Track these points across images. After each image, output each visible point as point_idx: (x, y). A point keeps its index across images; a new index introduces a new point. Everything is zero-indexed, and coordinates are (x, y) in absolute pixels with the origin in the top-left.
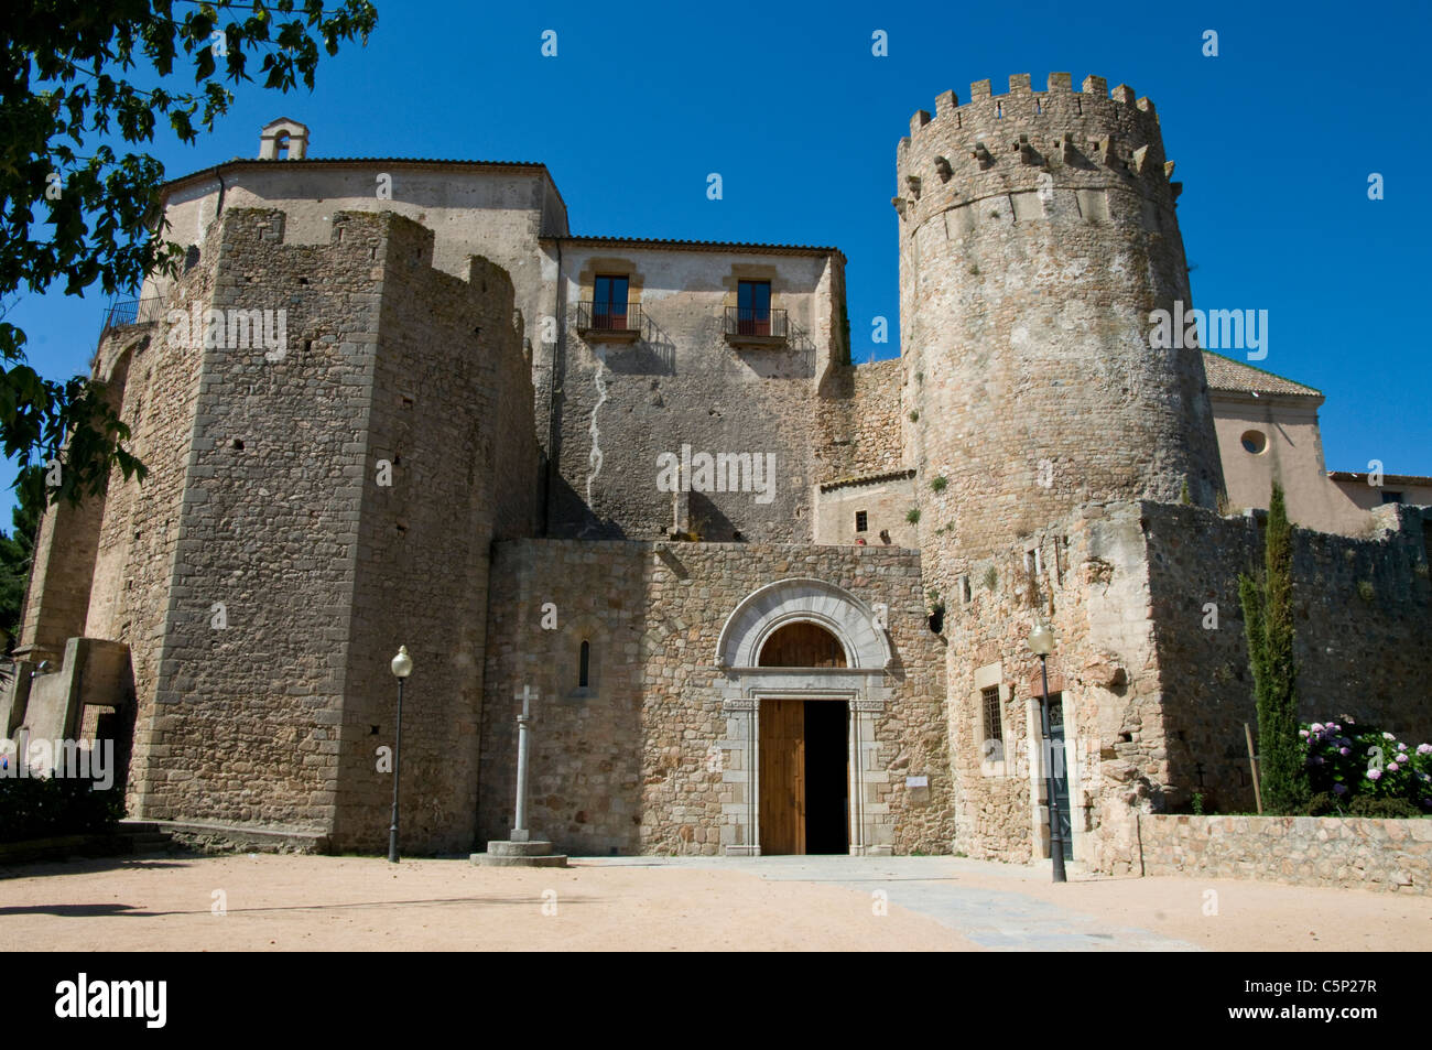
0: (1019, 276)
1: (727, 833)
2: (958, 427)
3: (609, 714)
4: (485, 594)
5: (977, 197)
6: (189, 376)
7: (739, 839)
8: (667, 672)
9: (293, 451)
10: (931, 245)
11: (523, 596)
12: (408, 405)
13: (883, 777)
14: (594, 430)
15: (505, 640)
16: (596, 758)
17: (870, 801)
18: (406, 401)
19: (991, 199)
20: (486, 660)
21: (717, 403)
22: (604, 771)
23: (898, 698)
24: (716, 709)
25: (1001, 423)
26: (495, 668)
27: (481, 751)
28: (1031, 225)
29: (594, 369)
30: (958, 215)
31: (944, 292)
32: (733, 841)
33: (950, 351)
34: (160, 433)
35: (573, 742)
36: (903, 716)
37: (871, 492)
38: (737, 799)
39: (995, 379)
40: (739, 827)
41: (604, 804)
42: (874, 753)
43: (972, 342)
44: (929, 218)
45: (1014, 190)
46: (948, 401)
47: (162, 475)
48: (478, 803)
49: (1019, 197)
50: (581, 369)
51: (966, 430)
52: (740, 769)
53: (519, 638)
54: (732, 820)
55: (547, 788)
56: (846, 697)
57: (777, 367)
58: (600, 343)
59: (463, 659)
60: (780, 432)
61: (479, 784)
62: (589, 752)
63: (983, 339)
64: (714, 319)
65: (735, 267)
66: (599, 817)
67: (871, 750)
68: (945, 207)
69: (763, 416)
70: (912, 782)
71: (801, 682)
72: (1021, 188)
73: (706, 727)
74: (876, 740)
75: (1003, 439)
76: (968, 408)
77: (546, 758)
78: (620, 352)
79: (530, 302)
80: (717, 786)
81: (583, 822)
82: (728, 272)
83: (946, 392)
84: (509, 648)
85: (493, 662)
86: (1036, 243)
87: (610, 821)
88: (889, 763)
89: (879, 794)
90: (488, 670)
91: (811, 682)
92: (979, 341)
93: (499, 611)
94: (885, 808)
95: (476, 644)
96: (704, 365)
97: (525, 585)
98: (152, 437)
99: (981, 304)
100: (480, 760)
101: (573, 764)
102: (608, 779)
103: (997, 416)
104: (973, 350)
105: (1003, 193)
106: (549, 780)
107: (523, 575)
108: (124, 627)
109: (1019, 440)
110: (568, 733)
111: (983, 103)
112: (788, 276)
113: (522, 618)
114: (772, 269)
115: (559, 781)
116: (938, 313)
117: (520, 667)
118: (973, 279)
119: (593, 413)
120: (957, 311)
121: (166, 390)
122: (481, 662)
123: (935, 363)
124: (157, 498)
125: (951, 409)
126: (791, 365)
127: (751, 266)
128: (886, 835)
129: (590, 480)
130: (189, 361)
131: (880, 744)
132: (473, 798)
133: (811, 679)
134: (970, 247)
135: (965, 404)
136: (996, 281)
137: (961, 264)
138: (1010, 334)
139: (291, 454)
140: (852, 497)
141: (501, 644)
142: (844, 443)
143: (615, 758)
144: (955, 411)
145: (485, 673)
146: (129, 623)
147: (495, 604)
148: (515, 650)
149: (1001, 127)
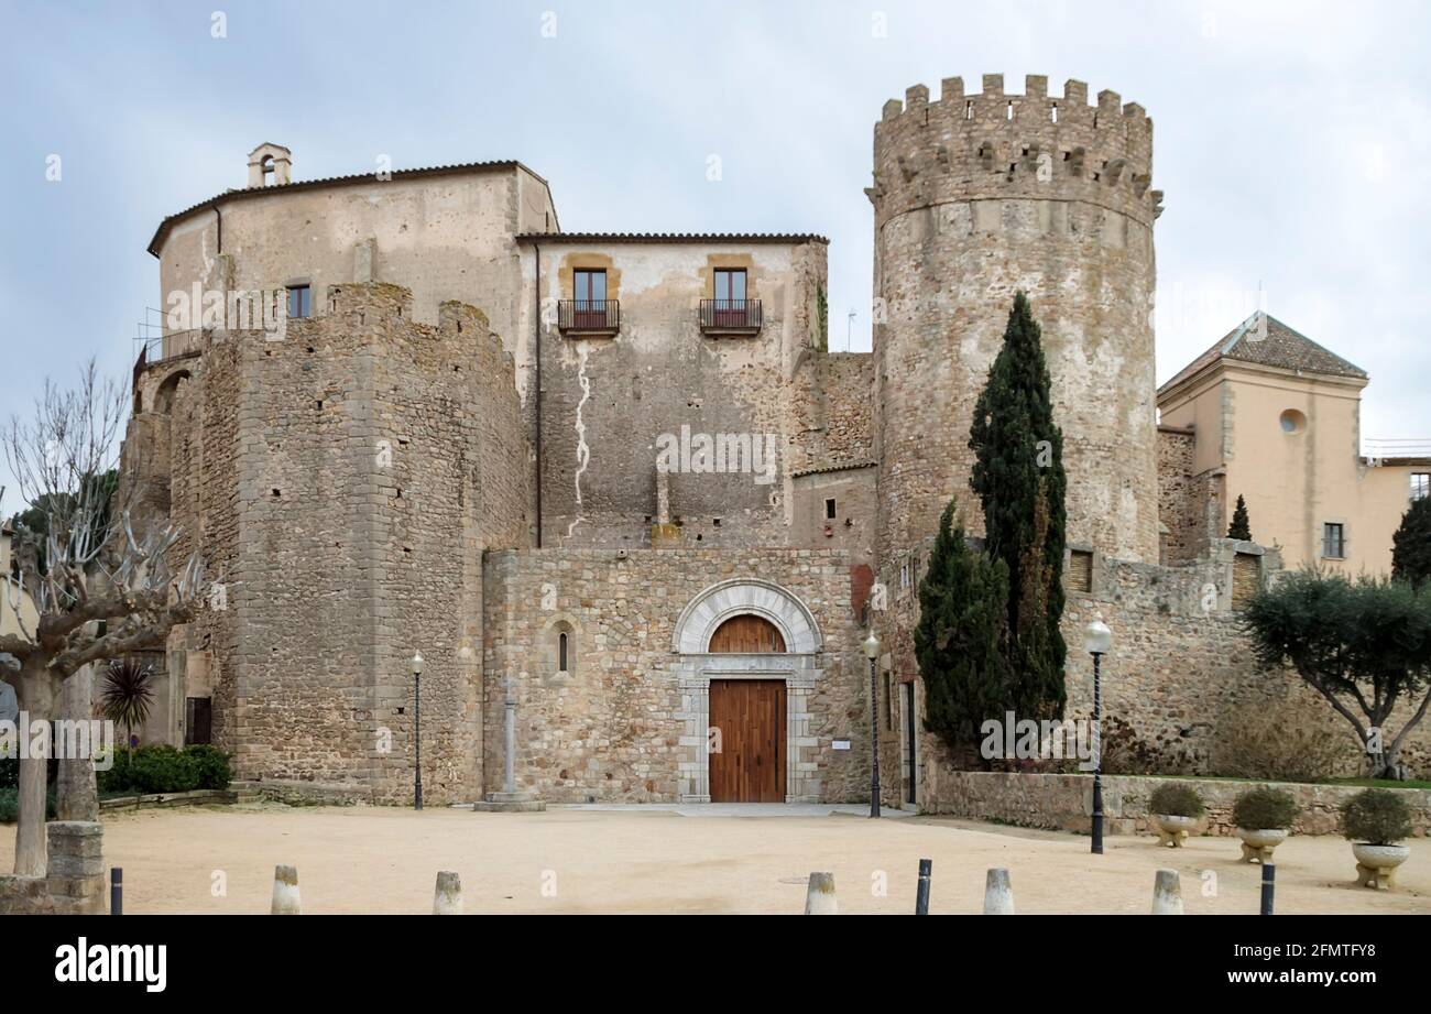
0: (972, 287)
1: (684, 786)
2: (910, 428)
3: (584, 691)
4: (480, 596)
5: (938, 201)
6: (232, 436)
7: (692, 790)
8: (632, 658)
9: (318, 494)
10: (894, 246)
11: (511, 598)
12: (403, 446)
13: (813, 742)
14: (580, 427)
15: (498, 634)
16: (575, 727)
17: (801, 761)
18: (402, 442)
19: (951, 205)
20: (484, 651)
21: (694, 395)
22: (581, 738)
23: (828, 677)
24: (674, 686)
25: (946, 429)
26: (492, 657)
27: (484, 723)
28: (989, 236)
29: (577, 365)
30: (919, 219)
31: (903, 297)
32: (688, 792)
33: (907, 357)
34: (215, 482)
35: (555, 715)
36: (830, 693)
37: (840, 482)
38: (691, 758)
39: (944, 387)
40: (692, 782)
41: (583, 764)
42: (806, 723)
43: (926, 350)
44: (894, 217)
45: (976, 197)
46: (904, 404)
47: (221, 518)
48: (484, 765)
49: (979, 204)
50: (564, 366)
51: (916, 433)
52: (693, 735)
53: (510, 633)
54: (687, 775)
55: (537, 752)
56: (783, 677)
57: (752, 356)
58: (581, 340)
59: (466, 652)
60: (755, 421)
61: (484, 749)
62: (569, 723)
63: (936, 348)
64: (691, 311)
65: (710, 258)
66: (579, 773)
67: (804, 720)
68: (907, 208)
69: (738, 405)
70: (837, 745)
71: (744, 665)
72: (982, 196)
73: (666, 702)
74: (808, 712)
75: (947, 444)
76: (919, 412)
77: (534, 729)
78: (601, 348)
79: (512, 302)
80: (674, 749)
81: (566, 778)
82: (703, 262)
83: (902, 394)
84: (502, 641)
85: (490, 652)
86: (991, 255)
87: (587, 776)
88: (820, 731)
89: (809, 755)
90: (486, 658)
91: (753, 665)
92: (931, 350)
93: (491, 609)
94: (814, 766)
95: (476, 638)
96: (682, 357)
97: (510, 589)
98: (209, 485)
99: (936, 313)
100: (484, 731)
101: (557, 733)
102: (584, 744)
103: (943, 422)
104: (926, 358)
105: (962, 201)
106: (536, 745)
107: (509, 580)
108: (206, 637)
109: (960, 446)
110: (551, 710)
111: (952, 101)
112: (763, 264)
113: (510, 615)
114: (748, 257)
115: (545, 746)
116: (897, 317)
117: (511, 656)
118: (931, 286)
119: (579, 409)
120: (914, 318)
121: (214, 446)
122: (480, 653)
123: (894, 367)
124: (219, 536)
125: (905, 412)
126: (765, 354)
127: (726, 256)
128: (814, 787)
129: (578, 474)
130: (231, 424)
131: (812, 716)
132: (480, 761)
133: (754, 662)
134: (929, 253)
135: (916, 409)
136: (951, 291)
137: (920, 270)
138: (960, 345)
139: (317, 497)
140: (823, 486)
141: (495, 639)
142: (818, 431)
143: (590, 728)
144: (908, 414)
145: (484, 661)
146: (209, 635)
147: (489, 605)
148: (506, 643)
149: (968, 129)
